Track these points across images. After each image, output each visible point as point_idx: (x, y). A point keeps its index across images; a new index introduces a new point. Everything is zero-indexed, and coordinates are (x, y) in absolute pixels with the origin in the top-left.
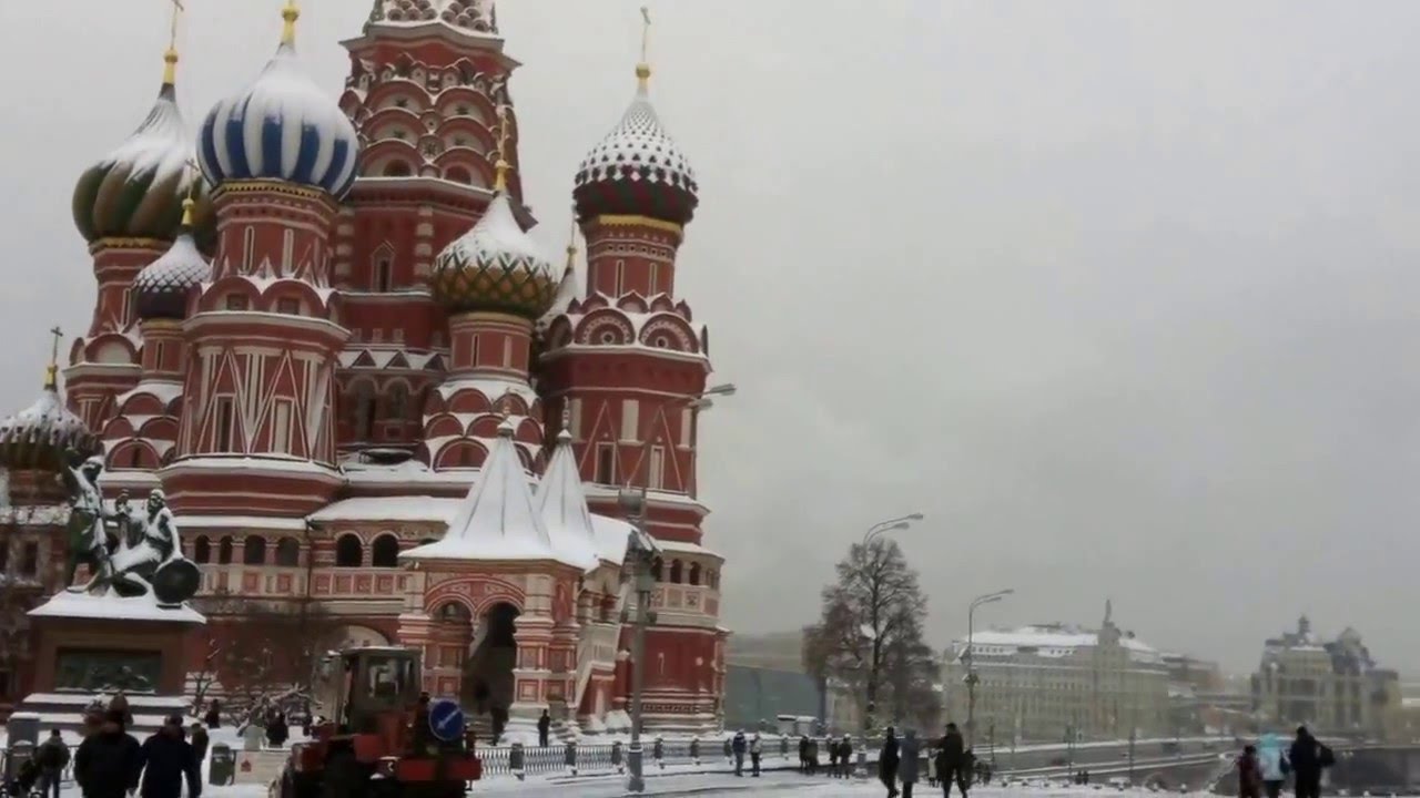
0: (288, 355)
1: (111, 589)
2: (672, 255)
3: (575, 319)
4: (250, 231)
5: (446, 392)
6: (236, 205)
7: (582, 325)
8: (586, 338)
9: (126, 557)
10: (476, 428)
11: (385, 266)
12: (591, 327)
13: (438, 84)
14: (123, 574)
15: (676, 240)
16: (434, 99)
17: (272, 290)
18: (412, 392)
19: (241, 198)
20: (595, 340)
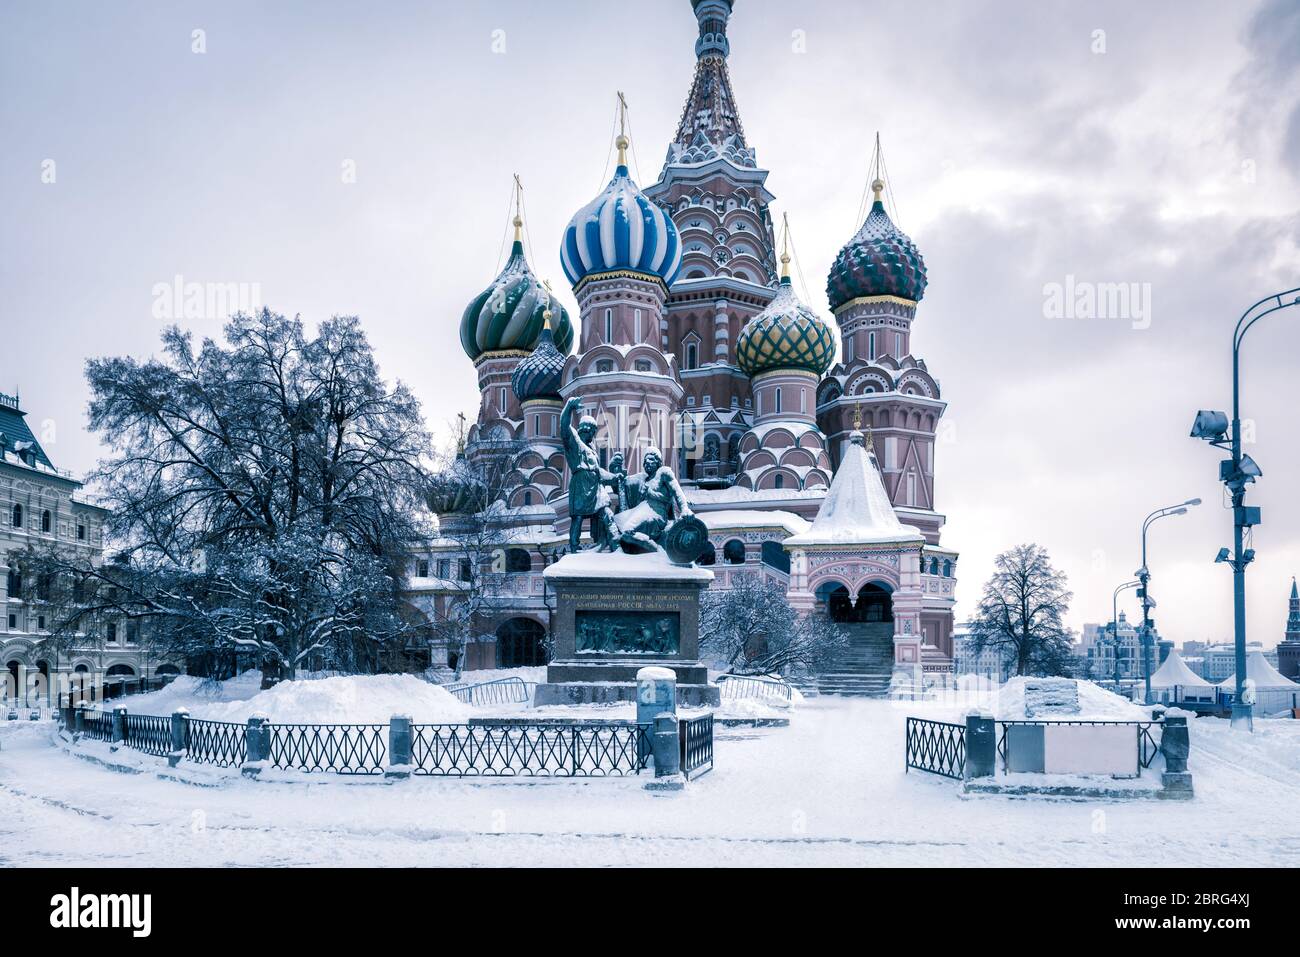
0: (645, 405)
1: (620, 549)
2: (907, 325)
3: (842, 379)
4: (609, 312)
5: (759, 432)
6: (596, 293)
7: (849, 382)
8: (853, 392)
9: (630, 520)
10: (786, 458)
11: (693, 350)
12: (856, 384)
13: (723, 208)
14: (632, 533)
15: (910, 312)
16: (722, 220)
17: (631, 354)
18: (722, 440)
19: (600, 287)
20: (859, 391)
